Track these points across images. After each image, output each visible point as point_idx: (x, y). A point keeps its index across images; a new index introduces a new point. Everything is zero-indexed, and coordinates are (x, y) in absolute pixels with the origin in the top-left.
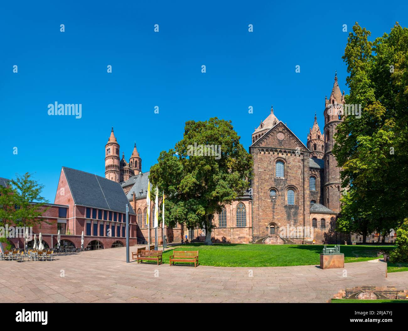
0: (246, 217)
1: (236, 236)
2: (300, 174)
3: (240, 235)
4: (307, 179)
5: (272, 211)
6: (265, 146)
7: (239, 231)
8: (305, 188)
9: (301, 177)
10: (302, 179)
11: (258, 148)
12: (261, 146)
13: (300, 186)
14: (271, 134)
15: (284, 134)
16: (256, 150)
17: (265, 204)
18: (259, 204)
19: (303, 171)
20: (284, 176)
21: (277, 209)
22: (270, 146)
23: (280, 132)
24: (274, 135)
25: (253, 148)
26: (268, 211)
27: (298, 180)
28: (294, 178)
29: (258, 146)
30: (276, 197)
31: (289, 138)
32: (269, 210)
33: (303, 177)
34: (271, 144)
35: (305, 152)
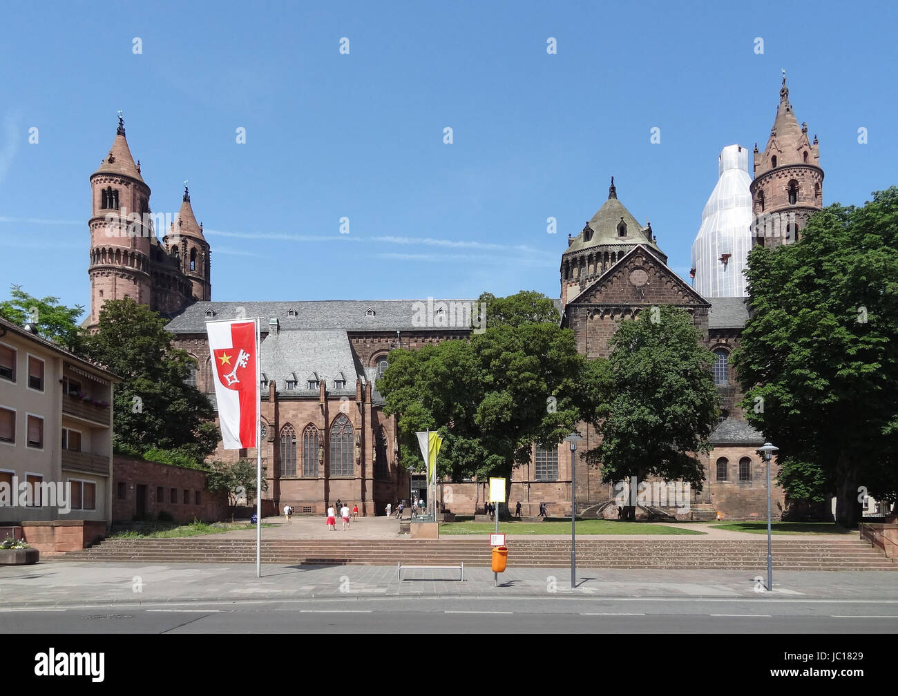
0: (557, 459)
1: (535, 501)
3: (543, 499)
6: (603, 301)
7: (542, 489)
11: (587, 306)
12: (594, 301)
14: (616, 274)
15: (647, 271)
16: (581, 312)
23: (638, 268)
24: (624, 277)
25: (576, 306)
29: (586, 303)
31: (658, 279)
34: (617, 298)
35: (698, 306)
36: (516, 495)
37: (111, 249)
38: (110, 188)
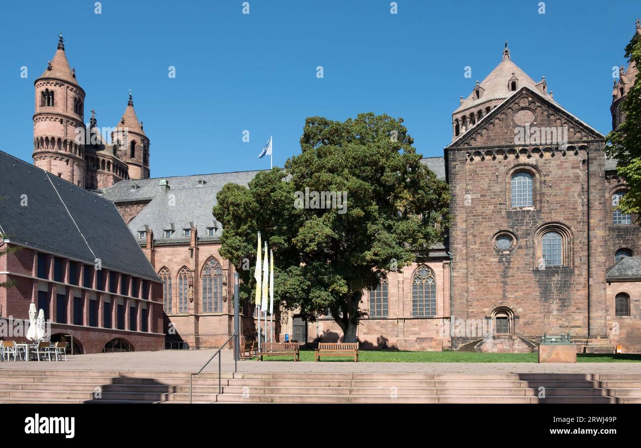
0: (435, 297)
1: (411, 336)
2: (579, 195)
3: (420, 334)
4: (597, 203)
5: (502, 282)
6: (484, 143)
7: (419, 325)
8: (591, 225)
9: (580, 200)
10: (583, 205)
11: (467, 149)
12: (474, 144)
13: (579, 222)
14: (498, 116)
15: (533, 111)
16: (460, 155)
17: (481, 267)
18: (467, 269)
19: (586, 187)
20: (534, 203)
21: (513, 276)
22: (495, 144)
23: (523, 109)
24: (507, 119)
25: (455, 150)
26: (490, 282)
27: (572, 209)
28: (560, 206)
29: (466, 146)
30: (510, 251)
31: (546, 118)
32: (494, 280)
33: (586, 200)
34: (499, 139)
35: (592, 141)
36: (392, 331)
37: (47, 138)
38: (47, 90)
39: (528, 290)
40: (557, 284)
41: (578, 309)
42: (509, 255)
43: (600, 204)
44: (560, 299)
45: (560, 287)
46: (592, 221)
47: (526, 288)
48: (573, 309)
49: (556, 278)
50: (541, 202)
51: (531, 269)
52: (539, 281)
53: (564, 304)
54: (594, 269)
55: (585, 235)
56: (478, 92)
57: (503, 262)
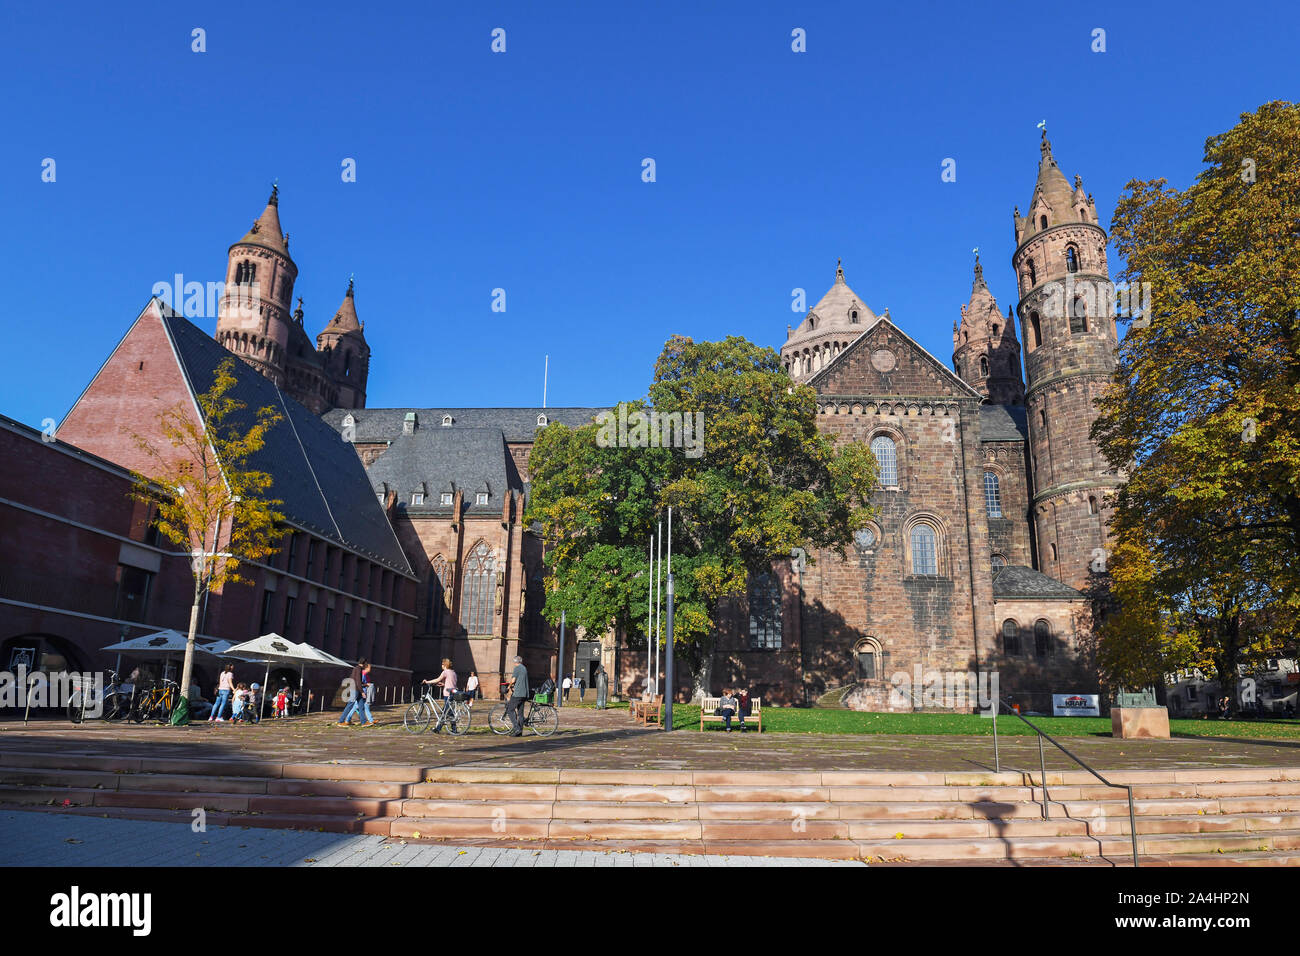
2: (953, 473)
4: (975, 486)
5: (866, 598)
6: (838, 391)
8: (971, 517)
9: (954, 481)
10: (958, 488)
12: (827, 392)
13: (955, 512)
14: (856, 354)
15: (895, 352)
17: (840, 574)
18: (821, 575)
19: (960, 462)
20: (900, 480)
21: (879, 589)
22: (851, 393)
23: (881, 348)
24: (864, 361)
26: (851, 597)
27: (947, 492)
28: (932, 488)
30: (874, 550)
31: (909, 363)
32: (856, 593)
33: (961, 481)
34: (855, 388)
35: (964, 399)
37: (236, 333)
38: (247, 261)
39: (898, 611)
40: (934, 603)
41: (962, 642)
42: (873, 556)
43: (979, 487)
44: (939, 627)
45: (938, 608)
46: (971, 511)
47: (897, 607)
48: (956, 642)
49: (933, 594)
50: (908, 480)
51: (901, 579)
52: (912, 598)
53: (944, 635)
54: (978, 583)
55: (964, 531)
56: (812, 321)
57: (865, 566)
